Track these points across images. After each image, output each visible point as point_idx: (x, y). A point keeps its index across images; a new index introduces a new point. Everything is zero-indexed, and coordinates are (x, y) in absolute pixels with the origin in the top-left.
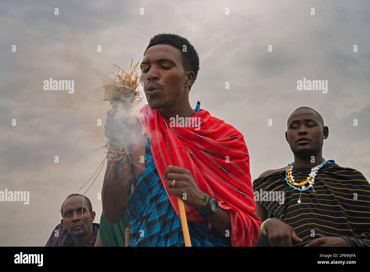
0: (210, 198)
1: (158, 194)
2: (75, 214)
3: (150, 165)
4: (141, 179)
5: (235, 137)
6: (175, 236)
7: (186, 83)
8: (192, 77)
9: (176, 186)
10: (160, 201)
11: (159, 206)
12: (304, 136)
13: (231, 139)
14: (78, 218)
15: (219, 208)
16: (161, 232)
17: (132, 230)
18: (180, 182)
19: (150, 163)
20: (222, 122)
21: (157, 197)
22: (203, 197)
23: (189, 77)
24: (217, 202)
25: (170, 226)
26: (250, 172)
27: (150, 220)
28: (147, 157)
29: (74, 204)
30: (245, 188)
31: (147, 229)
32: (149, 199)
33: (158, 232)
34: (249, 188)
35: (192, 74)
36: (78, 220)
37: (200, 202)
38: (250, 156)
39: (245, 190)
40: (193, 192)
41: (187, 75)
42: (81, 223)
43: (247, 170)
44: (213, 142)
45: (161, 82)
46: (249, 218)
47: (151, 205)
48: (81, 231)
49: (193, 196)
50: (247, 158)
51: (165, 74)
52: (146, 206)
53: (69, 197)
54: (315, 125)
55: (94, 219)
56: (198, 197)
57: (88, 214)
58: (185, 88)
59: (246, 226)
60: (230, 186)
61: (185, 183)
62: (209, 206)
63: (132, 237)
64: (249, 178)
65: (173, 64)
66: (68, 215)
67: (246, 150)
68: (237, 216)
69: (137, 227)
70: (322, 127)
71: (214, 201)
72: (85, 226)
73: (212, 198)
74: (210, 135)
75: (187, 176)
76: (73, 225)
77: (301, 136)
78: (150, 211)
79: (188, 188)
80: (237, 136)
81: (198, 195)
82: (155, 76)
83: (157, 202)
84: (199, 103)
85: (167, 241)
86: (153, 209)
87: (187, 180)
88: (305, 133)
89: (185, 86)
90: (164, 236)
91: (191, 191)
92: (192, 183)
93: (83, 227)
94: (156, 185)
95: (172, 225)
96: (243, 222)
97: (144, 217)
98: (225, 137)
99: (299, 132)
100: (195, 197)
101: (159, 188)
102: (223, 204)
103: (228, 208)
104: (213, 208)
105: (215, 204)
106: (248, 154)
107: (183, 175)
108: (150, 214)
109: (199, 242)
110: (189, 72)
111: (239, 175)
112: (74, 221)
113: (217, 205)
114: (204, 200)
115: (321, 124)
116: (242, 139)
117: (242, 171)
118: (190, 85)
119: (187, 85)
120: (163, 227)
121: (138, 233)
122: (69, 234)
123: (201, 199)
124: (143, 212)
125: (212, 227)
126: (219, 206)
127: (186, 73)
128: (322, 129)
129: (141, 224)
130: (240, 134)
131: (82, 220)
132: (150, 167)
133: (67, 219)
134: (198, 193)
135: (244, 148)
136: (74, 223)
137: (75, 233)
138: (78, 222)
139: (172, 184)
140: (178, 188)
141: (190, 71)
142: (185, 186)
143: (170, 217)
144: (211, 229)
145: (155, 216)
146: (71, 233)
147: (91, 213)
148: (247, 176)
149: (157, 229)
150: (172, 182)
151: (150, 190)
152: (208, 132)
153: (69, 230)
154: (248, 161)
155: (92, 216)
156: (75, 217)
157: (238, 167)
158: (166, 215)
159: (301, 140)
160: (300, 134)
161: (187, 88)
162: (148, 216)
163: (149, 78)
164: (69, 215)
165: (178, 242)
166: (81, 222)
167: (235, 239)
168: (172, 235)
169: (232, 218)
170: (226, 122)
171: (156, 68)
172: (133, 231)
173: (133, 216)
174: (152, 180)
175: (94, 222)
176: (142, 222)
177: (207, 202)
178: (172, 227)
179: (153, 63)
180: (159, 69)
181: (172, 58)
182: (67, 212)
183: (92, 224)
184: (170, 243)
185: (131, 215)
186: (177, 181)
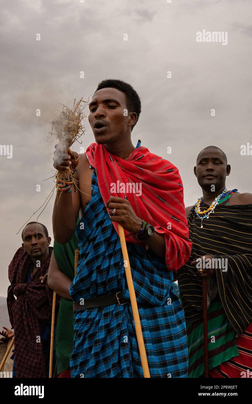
0: (147, 224)
1: (103, 219)
2: (33, 239)
3: (95, 194)
4: (88, 206)
5: (171, 170)
6: (118, 255)
7: (129, 122)
8: (134, 117)
9: (116, 214)
10: (104, 225)
11: (104, 230)
12: (211, 172)
13: (167, 172)
14: (37, 243)
15: (155, 233)
16: (105, 252)
17: (80, 251)
18: (120, 211)
19: (95, 192)
20: (159, 158)
21: (102, 222)
22: (141, 223)
23: (132, 117)
24: (153, 227)
25: (113, 247)
26: (184, 201)
27: (96, 242)
28: (93, 187)
29: (32, 231)
30: (179, 215)
31: (94, 250)
32: (95, 224)
33: (103, 252)
34: (182, 215)
35: (134, 114)
36: (36, 244)
37: (138, 228)
38: (184, 187)
39: (179, 217)
40: (131, 219)
41: (130, 115)
42: (38, 247)
43: (181, 199)
44: (152, 173)
45: (107, 119)
46: (182, 240)
47: (97, 229)
48: (39, 253)
49: (132, 222)
50: (181, 189)
51: (110, 113)
52: (93, 230)
53: (28, 224)
54: (221, 163)
55: (50, 244)
56: (136, 223)
57: (44, 239)
58: (128, 126)
59: (179, 247)
60: (165, 213)
61: (124, 211)
62: (146, 231)
63: (81, 257)
64: (183, 207)
65: (118, 104)
66: (27, 240)
67: (180, 182)
68: (171, 239)
69: (85, 248)
70: (226, 165)
71: (150, 227)
72: (42, 249)
73: (149, 224)
74: (149, 168)
75: (125, 205)
76: (32, 248)
77: (208, 172)
78: (96, 234)
79: (127, 216)
80: (173, 170)
81: (136, 222)
82: (102, 114)
83: (102, 226)
84: (139, 141)
85: (111, 259)
86: (99, 233)
87: (125, 208)
88: (212, 170)
89: (129, 125)
90: (108, 255)
91: (130, 218)
92: (130, 211)
93: (40, 249)
94: (101, 212)
95: (115, 246)
96: (176, 244)
97: (91, 239)
98: (163, 170)
99: (207, 169)
100: (133, 223)
101: (103, 214)
102: (159, 229)
103: (163, 232)
104: (150, 232)
105: (151, 229)
106: (182, 185)
107: (123, 204)
108: (97, 236)
109: (139, 260)
110: (131, 113)
111: (174, 204)
112: (32, 245)
113: (153, 230)
114: (142, 226)
115: (225, 163)
116: (177, 172)
117: (176, 200)
118: (133, 124)
119: (130, 124)
120: (107, 248)
121: (86, 253)
122: (29, 255)
123: (139, 225)
124: (90, 235)
125: (149, 249)
126: (155, 230)
127: (129, 114)
128: (225, 167)
129: (89, 246)
130: (176, 168)
131: (40, 244)
132: (96, 196)
133: (27, 243)
134: (136, 220)
135: (179, 181)
136: (33, 246)
137: (34, 254)
138: (36, 245)
139: (113, 212)
140: (118, 216)
141: (133, 112)
142: (124, 214)
143: (114, 239)
144: (148, 250)
145: (100, 238)
146: (30, 255)
147: (47, 238)
148: (181, 205)
149: (102, 249)
150: (112, 211)
151: (97, 216)
152: (148, 165)
153: (29, 253)
154: (182, 191)
155: (48, 241)
156: (34, 241)
157: (173, 197)
158: (110, 238)
159: (208, 176)
160: (208, 170)
161: (130, 126)
162: (94, 239)
163: (96, 116)
164: (29, 240)
165: (120, 260)
166: (38, 245)
167: (169, 258)
168: (115, 254)
169: (166, 241)
170: (163, 158)
171: (103, 107)
172: (82, 252)
173: (81, 238)
174: (98, 208)
175: (50, 246)
176: (89, 243)
177: (144, 227)
178: (115, 248)
179: (100, 103)
180: (105, 108)
181: (118, 99)
182: (27, 237)
183: (48, 247)
184: (114, 261)
185: (79, 238)
186: (117, 210)
